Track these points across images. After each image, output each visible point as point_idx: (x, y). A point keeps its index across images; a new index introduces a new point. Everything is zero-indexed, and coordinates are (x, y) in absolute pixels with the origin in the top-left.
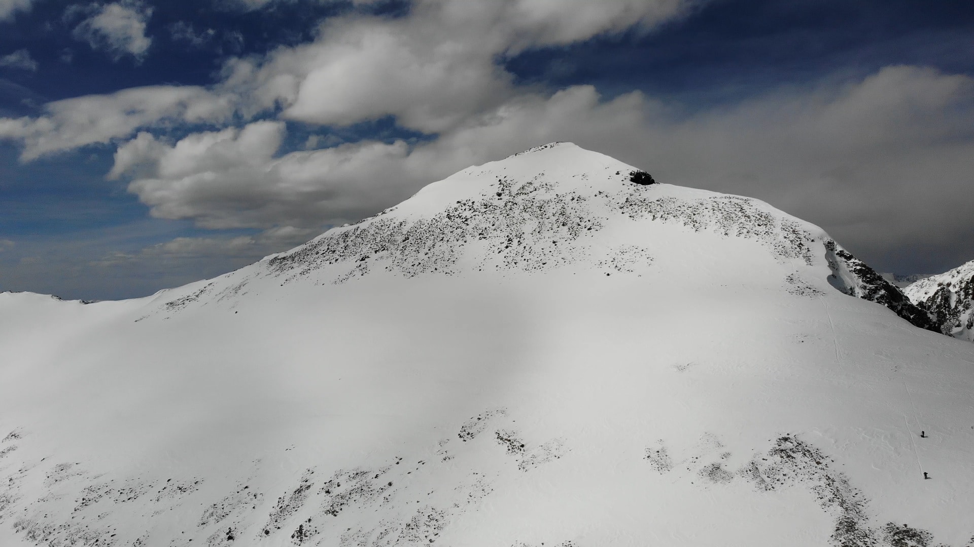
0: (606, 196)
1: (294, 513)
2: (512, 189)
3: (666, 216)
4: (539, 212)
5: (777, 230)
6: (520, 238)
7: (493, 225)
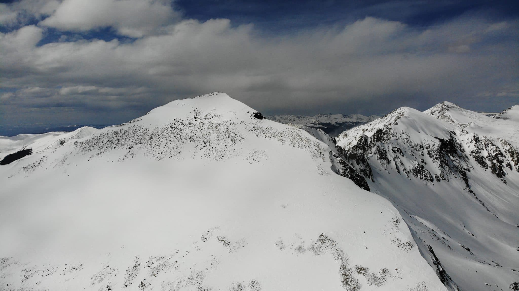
0: (245, 124)
1: (136, 276)
2: (201, 116)
3: (270, 136)
4: (216, 130)
5: (312, 146)
6: (210, 142)
7: (195, 134)
